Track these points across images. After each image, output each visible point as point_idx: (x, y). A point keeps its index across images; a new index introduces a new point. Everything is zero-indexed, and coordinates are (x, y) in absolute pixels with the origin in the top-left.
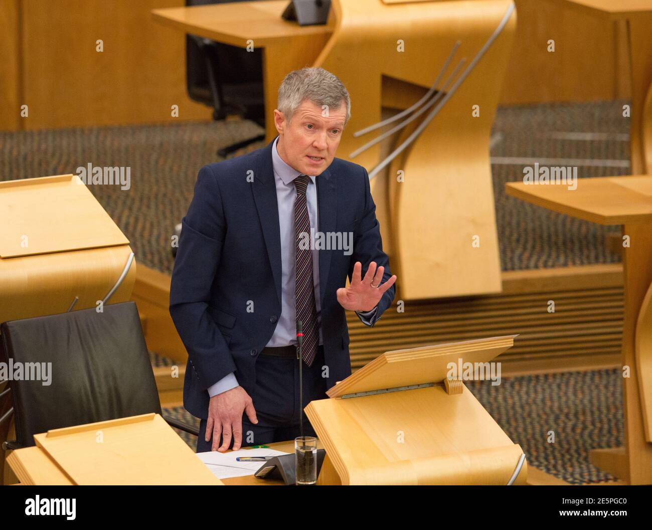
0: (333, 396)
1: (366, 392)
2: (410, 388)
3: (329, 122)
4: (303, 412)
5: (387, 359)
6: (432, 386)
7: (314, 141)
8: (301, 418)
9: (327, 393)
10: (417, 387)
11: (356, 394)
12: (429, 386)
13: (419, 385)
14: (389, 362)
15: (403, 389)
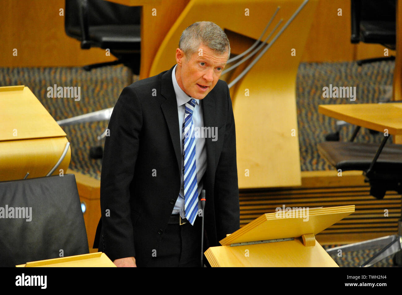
0: (224, 245)
1: (247, 242)
2: (278, 240)
3: (217, 63)
4: (204, 255)
5: (267, 218)
6: (293, 240)
7: (204, 75)
8: (202, 259)
9: (220, 242)
10: (282, 240)
11: (240, 243)
12: (290, 240)
13: (284, 239)
14: (267, 220)
15: (273, 241)
